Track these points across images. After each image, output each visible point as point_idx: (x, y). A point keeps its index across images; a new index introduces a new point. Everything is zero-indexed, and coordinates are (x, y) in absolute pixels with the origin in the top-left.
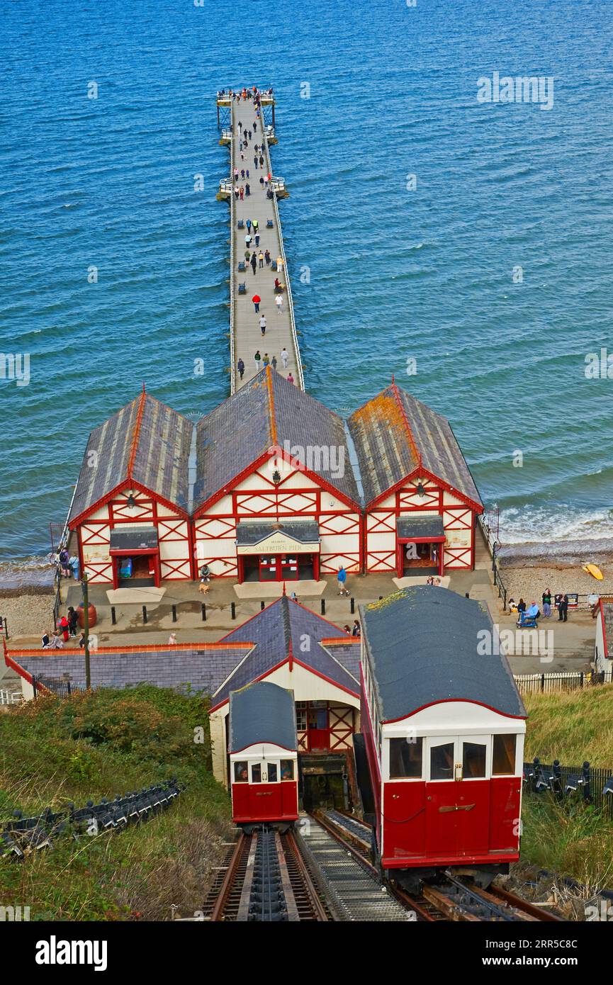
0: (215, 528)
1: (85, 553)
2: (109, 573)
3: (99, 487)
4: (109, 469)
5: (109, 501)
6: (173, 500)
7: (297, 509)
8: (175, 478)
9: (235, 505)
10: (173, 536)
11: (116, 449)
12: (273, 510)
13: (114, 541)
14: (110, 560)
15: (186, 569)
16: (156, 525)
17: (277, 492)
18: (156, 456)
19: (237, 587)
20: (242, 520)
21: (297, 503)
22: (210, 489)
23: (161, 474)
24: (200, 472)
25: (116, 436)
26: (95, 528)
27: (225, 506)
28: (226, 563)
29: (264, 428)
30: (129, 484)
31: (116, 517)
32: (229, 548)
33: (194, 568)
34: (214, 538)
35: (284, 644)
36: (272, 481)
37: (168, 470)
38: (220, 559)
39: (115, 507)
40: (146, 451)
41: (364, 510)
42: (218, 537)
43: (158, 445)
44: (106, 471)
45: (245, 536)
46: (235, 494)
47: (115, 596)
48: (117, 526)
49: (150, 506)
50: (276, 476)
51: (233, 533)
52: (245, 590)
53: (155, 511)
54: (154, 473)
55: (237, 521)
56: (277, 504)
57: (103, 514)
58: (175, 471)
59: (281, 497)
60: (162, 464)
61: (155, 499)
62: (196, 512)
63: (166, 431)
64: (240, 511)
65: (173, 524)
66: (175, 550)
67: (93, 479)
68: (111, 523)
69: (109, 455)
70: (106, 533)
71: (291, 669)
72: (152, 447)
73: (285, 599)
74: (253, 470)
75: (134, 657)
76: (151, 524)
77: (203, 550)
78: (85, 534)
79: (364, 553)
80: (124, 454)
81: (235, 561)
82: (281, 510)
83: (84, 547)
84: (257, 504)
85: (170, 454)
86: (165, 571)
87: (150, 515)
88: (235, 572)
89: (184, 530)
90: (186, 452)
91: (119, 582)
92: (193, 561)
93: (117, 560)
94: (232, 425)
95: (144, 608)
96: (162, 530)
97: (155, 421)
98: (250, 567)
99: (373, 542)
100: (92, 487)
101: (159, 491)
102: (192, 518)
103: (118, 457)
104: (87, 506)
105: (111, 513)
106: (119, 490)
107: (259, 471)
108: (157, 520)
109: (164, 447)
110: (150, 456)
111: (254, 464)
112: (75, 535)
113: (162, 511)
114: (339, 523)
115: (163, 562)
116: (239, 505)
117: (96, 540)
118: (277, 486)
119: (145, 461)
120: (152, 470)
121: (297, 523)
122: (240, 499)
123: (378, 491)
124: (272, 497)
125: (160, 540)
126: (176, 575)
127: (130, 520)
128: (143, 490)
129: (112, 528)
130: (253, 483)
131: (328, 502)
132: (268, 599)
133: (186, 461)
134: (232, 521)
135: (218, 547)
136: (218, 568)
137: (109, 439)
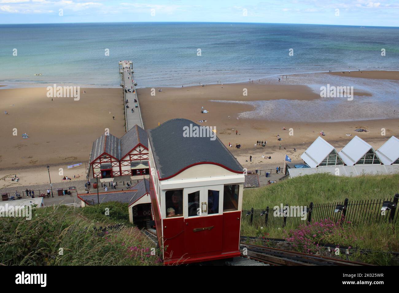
0: (126, 163)
1: (94, 171)
2: (100, 175)
3: (97, 154)
4: (99, 150)
6: (115, 157)
7: (145, 158)
8: (115, 151)
9: (130, 158)
10: (115, 165)
11: (101, 145)
12: (139, 158)
13: (101, 167)
14: (100, 172)
15: (119, 173)
16: (111, 163)
17: (140, 154)
18: (110, 147)
19: (131, 177)
20: (132, 161)
21: (145, 156)
22: (124, 154)
23: (112, 151)
24: (121, 150)
25: (100, 142)
26: (97, 164)
27: (128, 158)
28: (128, 172)
29: (136, 139)
30: (105, 153)
31: (102, 161)
32: (129, 168)
33: (121, 173)
34: (125, 166)
35: (145, 190)
36: (139, 151)
37: (113, 150)
38: (127, 171)
39: (101, 159)
40: (108, 145)
42: (126, 166)
43: (111, 144)
44: (98, 151)
45: (133, 165)
46: (130, 155)
47: (102, 180)
48: (102, 164)
49: (110, 159)
50: (140, 150)
51: (130, 164)
52: (134, 178)
53: (111, 160)
54: (110, 151)
55: (131, 161)
56: (140, 157)
57: (99, 161)
58: (115, 150)
59: (141, 155)
60: (112, 149)
61: (111, 157)
62: (121, 160)
63: (112, 141)
64: (132, 159)
65: (115, 163)
66: (116, 169)
67: (95, 153)
68: (100, 163)
69: (99, 146)
70: (99, 165)
71: (148, 195)
72: (109, 144)
73: (145, 179)
74: (134, 149)
75: (109, 194)
76: (110, 163)
77: (123, 168)
78: (94, 166)
80: (103, 146)
81: (131, 171)
82: (141, 158)
83: (94, 169)
84: (135, 157)
85: (114, 146)
86: (114, 174)
87: (110, 161)
88: (131, 174)
89: (118, 164)
90: (117, 145)
91: (103, 177)
92: (120, 171)
93: (102, 172)
94: (128, 139)
95: (109, 183)
96: (113, 164)
97: (110, 138)
98: (134, 172)
100: (95, 155)
101: (112, 155)
102: (120, 161)
103: (101, 147)
104: (94, 159)
105: (100, 161)
106: (102, 155)
107: (136, 149)
108: (111, 162)
109: (112, 144)
110: (109, 147)
111: (135, 148)
112: (92, 166)
113: (113, 160)
115: (113, 172)
116: (131, 157)
117: (97, 167)
118: (140, 153)
119: (108, 148)
120: (110, 150)
121: (145, 161)
122: (131, 156)
124: (139, 155)
125: (112, 167)
126: (116, 175)
127: (105, 162)
128: (108, 155)
129: (101, 164)
130: (135, 152)
132: (139, 180)
133: (118, 147)
134: (130, 162)
135: (126, 168)
136: (126, 173)
137: (99, 143)
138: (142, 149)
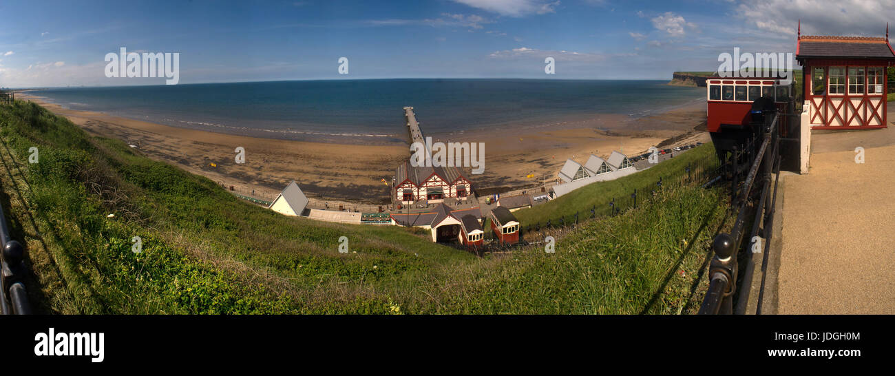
0: (422, 189)
2: (403, 198)
3: (400, 180)
5: (403, 184)
6: (415, 184)
8: (414, 179)
9: (427, 184)
10: (415, 190)
13: (403, 192)
15: (417, 197)
17: (434, 182)
19: (428, 201)
20: (428, 187)
21: (438, 184)
22: (422, 181)
23: (412, 178)
24: (419, 178)
25: (402, 170)
26: (400, 189)
27: (425, 185)
29: (431, 169)
30: (408, 180)
32: (425, 193)
33: (419, 197)
36: (434, 179)
38: (424, 195)
41: (450, 185)
42: (423, 191)
44: (401, 177)
45: (428, 190)
46: (427, 182)
47: (405, 203)
51: (426, 190)
57: (401, 186)
58: (414, 177)
61: (411, 183)
63: (411, 170)
65: (415, 188)
66: (416, 194)
67: (398, 179)
68: (403, 188)
69: (401, 174)
70: (402, 190)
74: (430, 177)
76: (411, 188)
77: (421, 193)
78: (398, 190)
79: (450, 193)
81: (427, 196)
82: (435, 185)
83: (398, 193)
84: (431, 184)
87: (410, 186)
88: (427, 198)
89: (417, 189)
91: (405, 200)
92: (418, 195)
93: (404, 195)
95: (410, 205)
96: (413, 189)
98: (429, 197)
99: (452, 191)
101: (412, 181)
102: (419, 186)
103: (404, 174)
104: (399, 184)
105: (403, 186)
106: (405, 181)
113: (413, 186)
114: (446, 187)
115: (413, 196)
117: (400, 191)
120: (410, 177)
121: (438, 187)
123: (453, 180)
125: (412, 191)
126: (415, 198)
127: (407, 187)
130: (431, 180)
131: (444, 183)
133: (415, 175)
134: (426, 188)
135: (423, 193)
136: (423, 197)
137: (400, 171)
138: (436, 177)
